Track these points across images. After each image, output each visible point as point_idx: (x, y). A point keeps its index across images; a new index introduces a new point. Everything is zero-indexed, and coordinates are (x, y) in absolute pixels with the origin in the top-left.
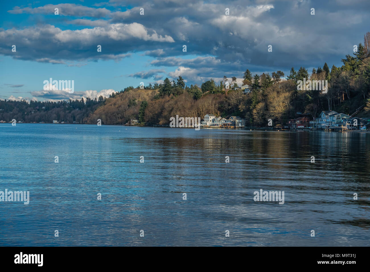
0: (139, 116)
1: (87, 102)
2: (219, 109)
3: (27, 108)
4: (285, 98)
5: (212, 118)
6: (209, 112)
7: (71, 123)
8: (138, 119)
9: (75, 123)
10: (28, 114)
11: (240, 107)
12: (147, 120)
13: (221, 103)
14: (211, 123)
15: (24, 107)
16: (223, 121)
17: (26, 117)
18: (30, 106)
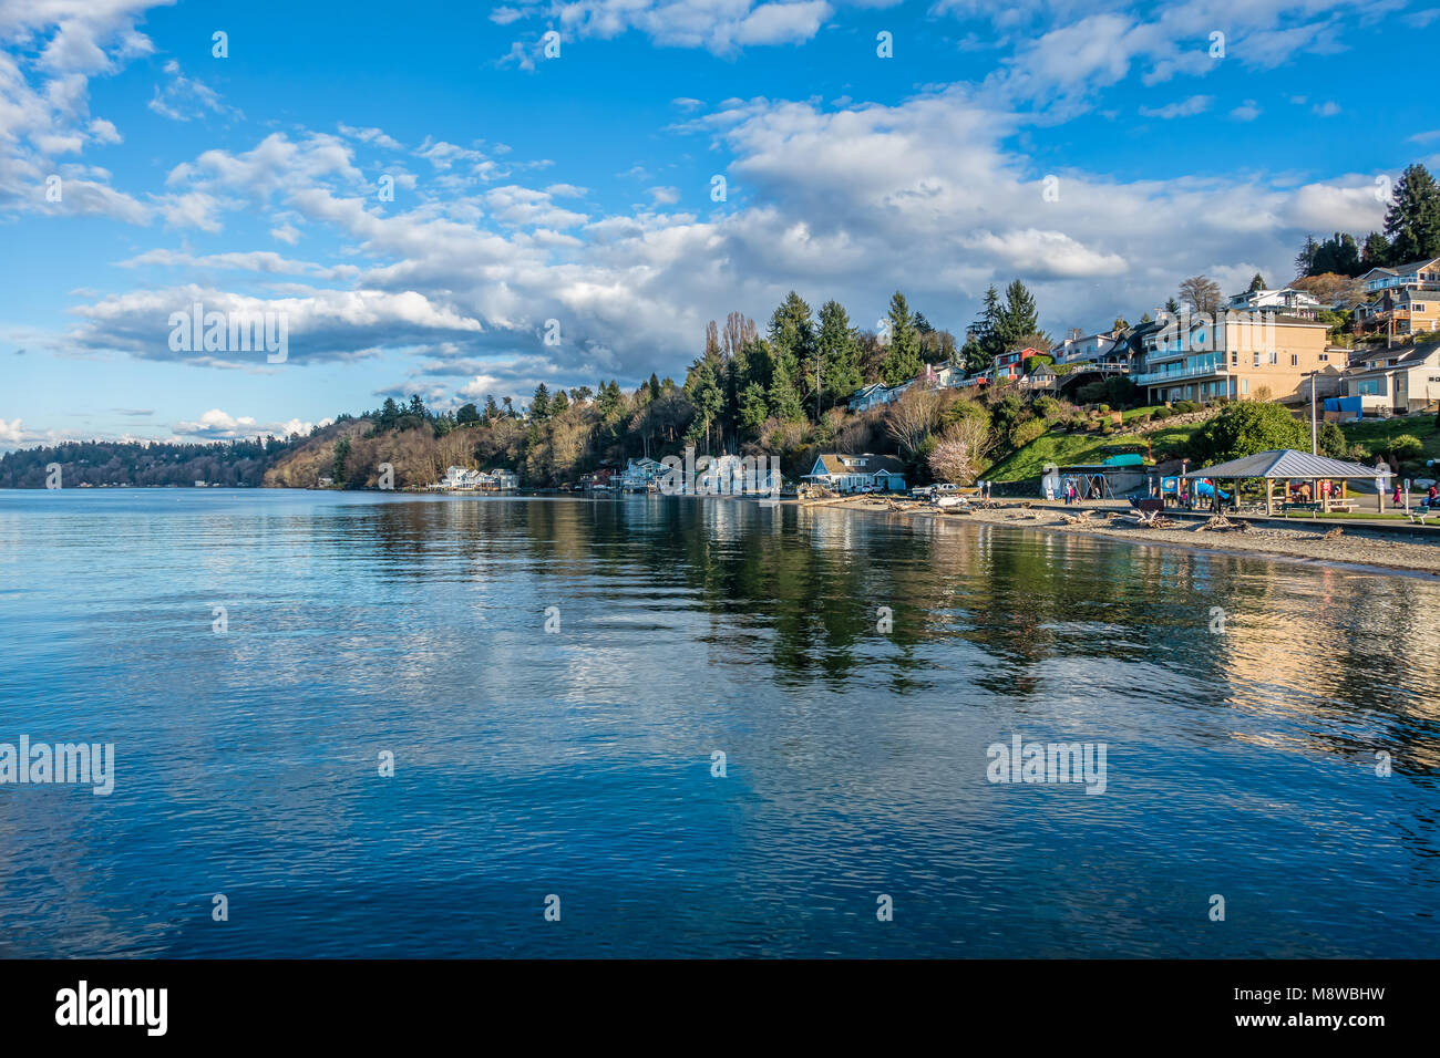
0: (335, 471)
1: (268, 445)
2: (477, 456)
3: (138, 457)
4: (580, 436)
5: (462, 472)
6: (457, 463)
7: (233, 485)
8: (332, 477)
9: (240, 487)
10: (141, 470)
11: (509, 451)
12: (349, 477)
13: (480, 445)
14: (460, 482)
15: (135, 455)
16: (482, 478)
17: (137, 476)
18: (147, 453)
